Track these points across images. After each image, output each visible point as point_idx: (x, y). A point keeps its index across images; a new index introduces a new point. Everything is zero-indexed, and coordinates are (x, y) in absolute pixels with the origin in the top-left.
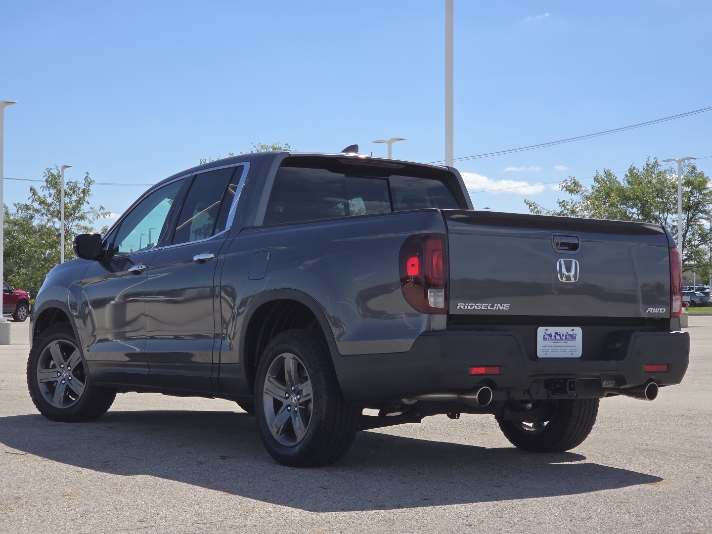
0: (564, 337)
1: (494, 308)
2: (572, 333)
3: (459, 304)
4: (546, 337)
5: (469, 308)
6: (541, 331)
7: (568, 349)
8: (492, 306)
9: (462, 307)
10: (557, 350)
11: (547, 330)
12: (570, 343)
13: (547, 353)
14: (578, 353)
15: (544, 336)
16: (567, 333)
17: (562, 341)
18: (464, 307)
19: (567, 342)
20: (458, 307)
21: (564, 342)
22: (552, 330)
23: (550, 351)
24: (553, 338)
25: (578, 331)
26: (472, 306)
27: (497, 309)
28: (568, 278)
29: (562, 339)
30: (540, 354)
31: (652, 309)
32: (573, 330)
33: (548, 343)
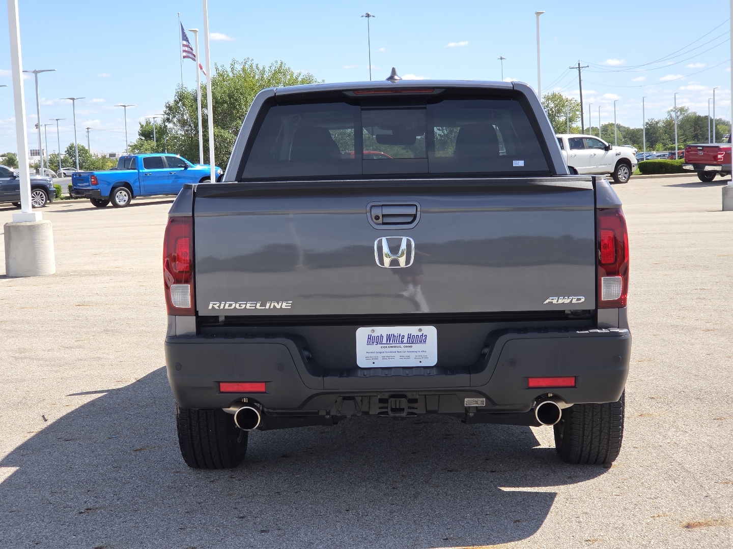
0: (405, 340)
1: (267, 307)
2: (420, 334)
3: (212, 303)
4: (371, 340)
5: (227, 307)
6: (362, 333)
7: (412, 355)
8: (263, 305)
9: (216, 307)
10: (393, 358)
11: (373, 331)
12: (417, 347)
13: (374, 361)
14: (432, 359)
16: (409, 334)
17: (402, 345)
18: (219, 307)
19: (410, 347)
20: (210, 307)
21: (405, 347)
22: (383, 331)
23: (380, 358)
24: (385, 342)
25: (431, 332)
26: (230, 305)
27: (272, 307)
28: (395, 262)
29: (402, 342)
30: (363, 363)
31: (556, 298)
32: (420, 330)
33: (376, 348)
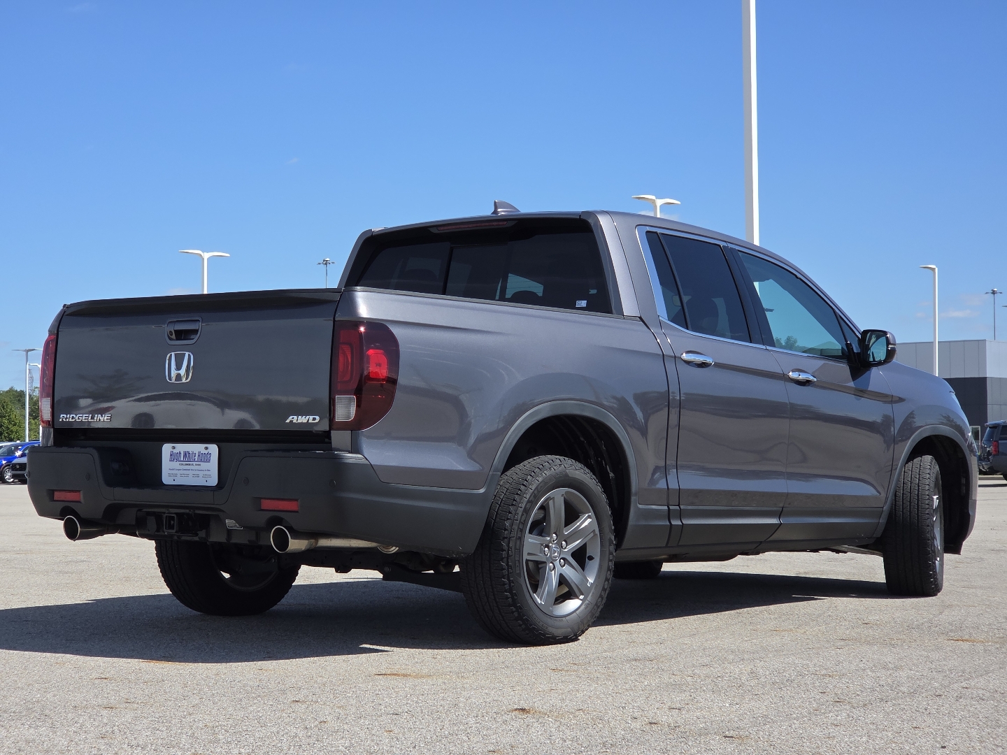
0: (196, 458)
1: (95, 420)
2: (206, 452)
3: (62, 416)
4: (174, 457)
5: (70, 419)
6: (167, 448)
7: (201, 474)
8: (93, 417)
9: (64, 419)
10: (187, 475)
11: (174, 448)
12: (204, 465)
13: (175, 478)
14: (214, 481)
15: (171, 455)
16: (199, 452)
17: (194, 463)
18: (66, 419)
19: (200, 465)
20: (61, 420)
21: (196, 465)
22: (182, 448)
23: (179, 475)
24: (182, 459)
25: (214, 449)
26: (73, 418)
27: (98, 420)
28: (179, 377)
29: (194, 460)
30: (167, 479)
31: (295, 417)
32: (206, 448)
33: (176, 465)
